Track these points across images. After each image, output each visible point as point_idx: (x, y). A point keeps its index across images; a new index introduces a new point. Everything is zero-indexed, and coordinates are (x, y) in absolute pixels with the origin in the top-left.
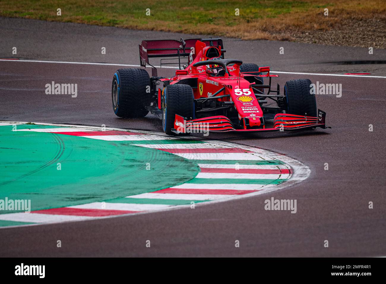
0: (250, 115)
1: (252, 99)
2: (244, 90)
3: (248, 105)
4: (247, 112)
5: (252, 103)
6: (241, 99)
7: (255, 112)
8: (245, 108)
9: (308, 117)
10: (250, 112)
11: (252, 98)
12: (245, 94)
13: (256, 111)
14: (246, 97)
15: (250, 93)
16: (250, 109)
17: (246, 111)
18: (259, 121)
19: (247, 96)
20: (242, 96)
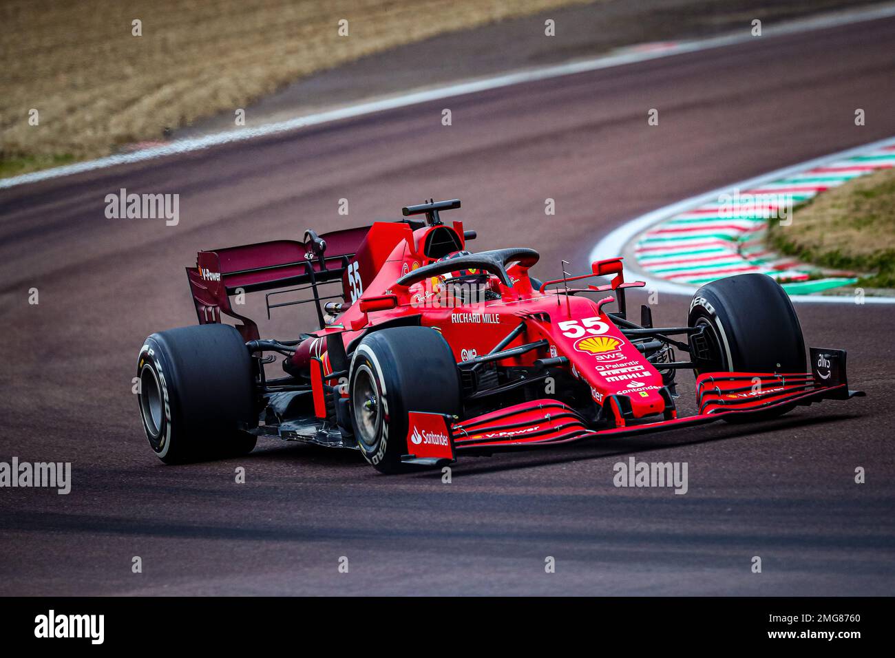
0: (629, 386)
1: (617, 343)
2: (588, 322)
3: (611, 359)
4: (616, 378)
5: (622, 352)
6: (585, 346)
7: (640, 376)
8: (606, 370)
9: (785, 375)
10: (625, 377)
11: (616, 340)
12: (592, 331)
13: (642, 374)
14: (598, 339)
15: (605, 328)
16: (624, 370)
17: (612, 375)
18: (660, 398)
19: (601, 336)
20: (585, 339)
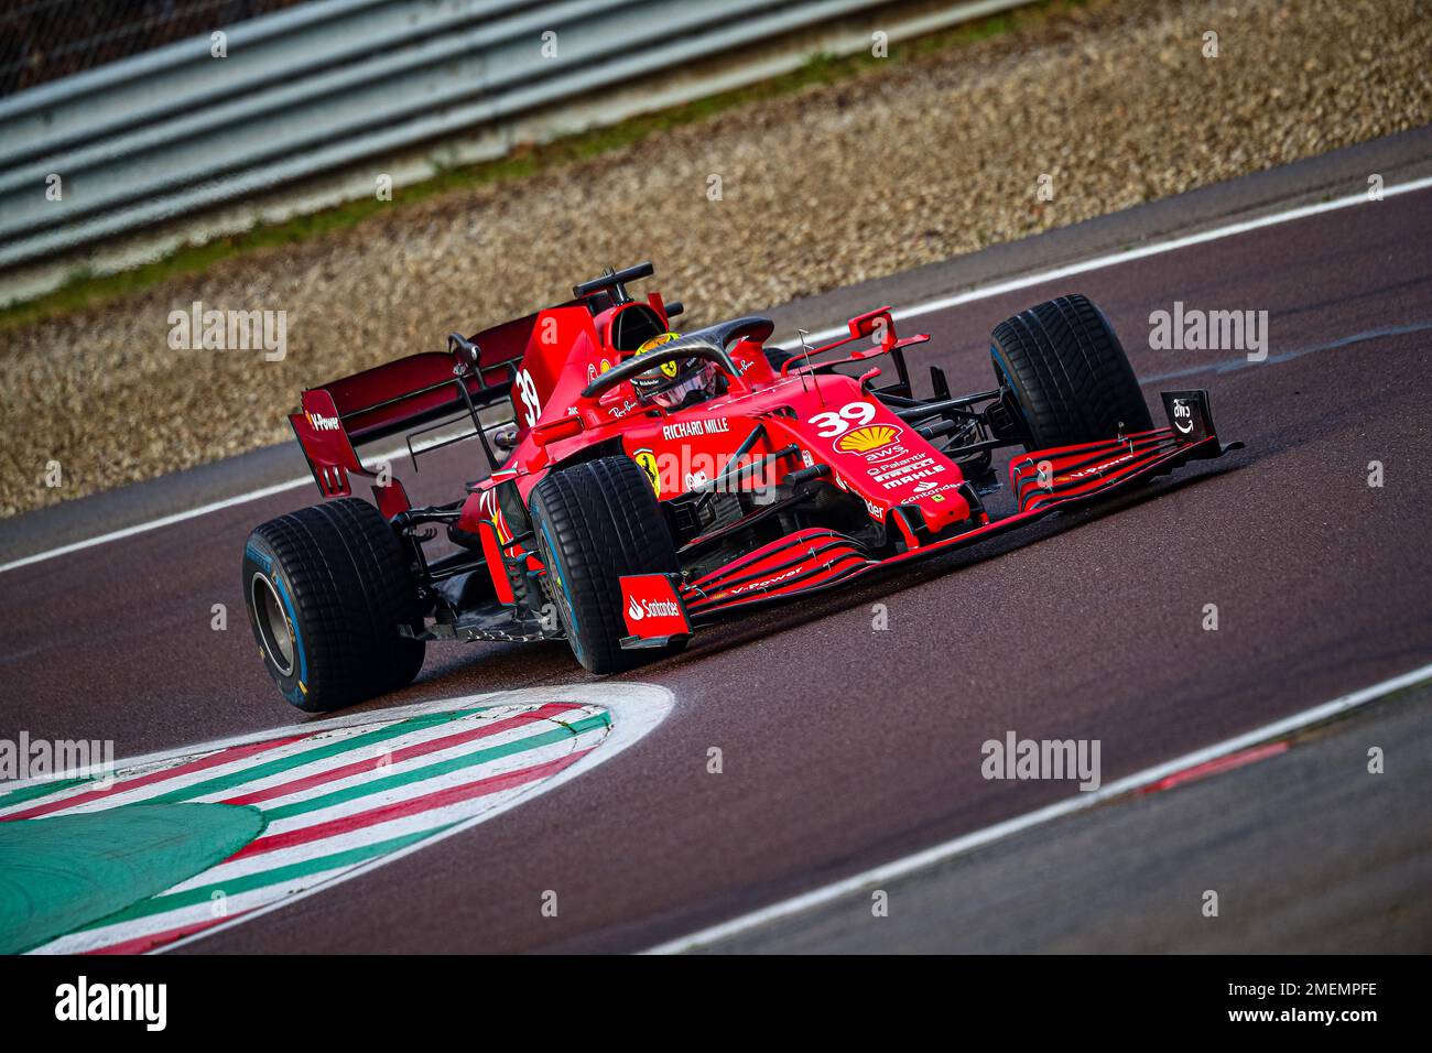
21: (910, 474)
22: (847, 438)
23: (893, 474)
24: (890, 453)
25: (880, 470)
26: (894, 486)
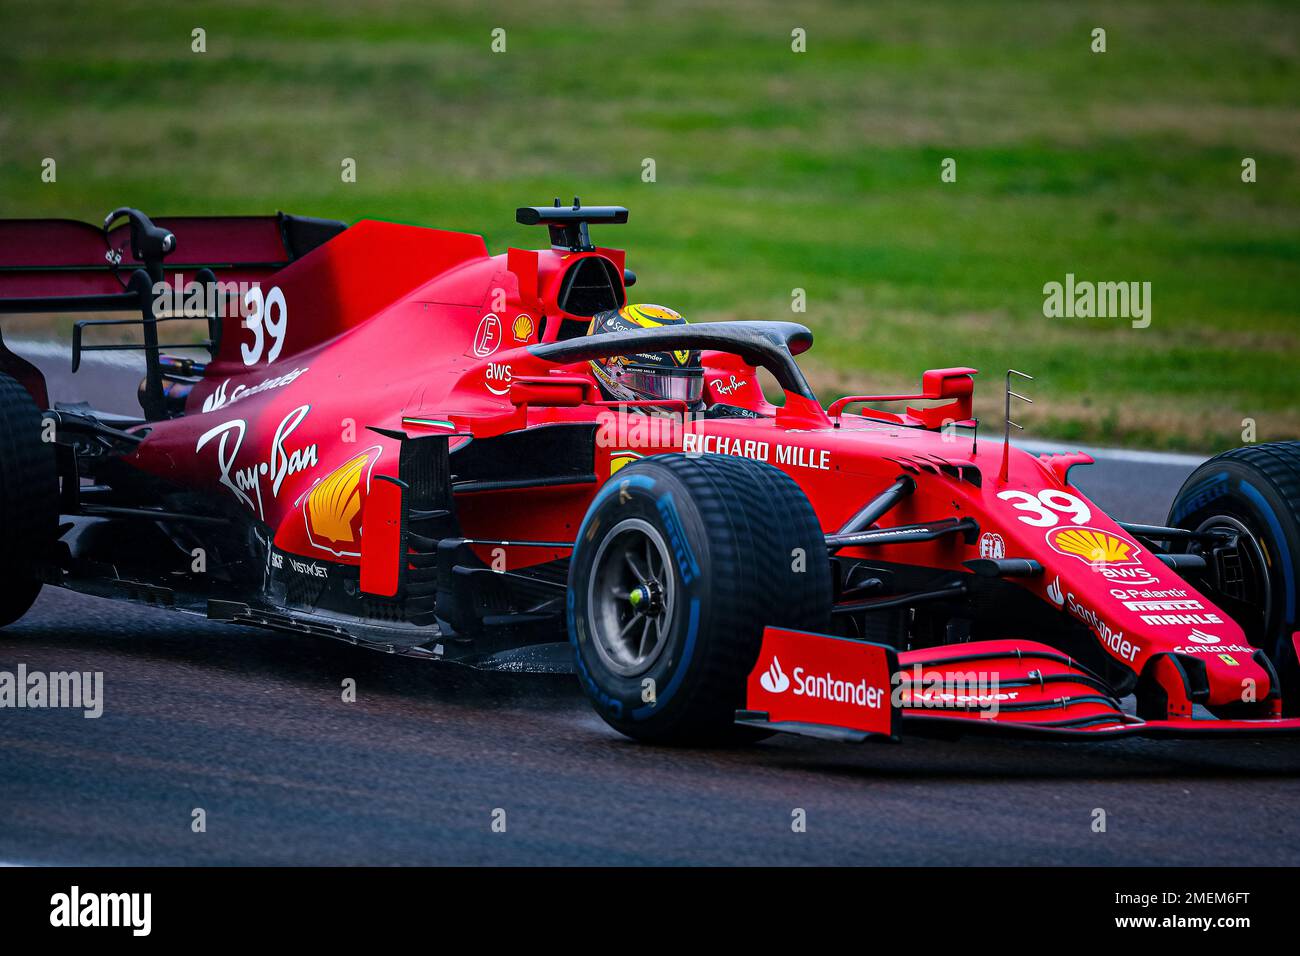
21: (1175, 612)
22: (1061, 535)
23: (1153, 606)
24: (1134, 575)
25: (1128, 594)
26: (1157, 623)
